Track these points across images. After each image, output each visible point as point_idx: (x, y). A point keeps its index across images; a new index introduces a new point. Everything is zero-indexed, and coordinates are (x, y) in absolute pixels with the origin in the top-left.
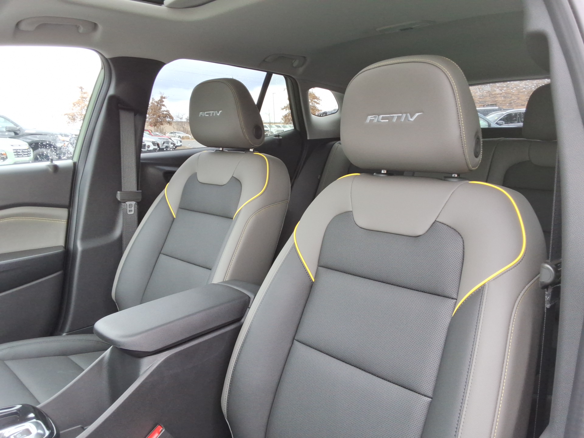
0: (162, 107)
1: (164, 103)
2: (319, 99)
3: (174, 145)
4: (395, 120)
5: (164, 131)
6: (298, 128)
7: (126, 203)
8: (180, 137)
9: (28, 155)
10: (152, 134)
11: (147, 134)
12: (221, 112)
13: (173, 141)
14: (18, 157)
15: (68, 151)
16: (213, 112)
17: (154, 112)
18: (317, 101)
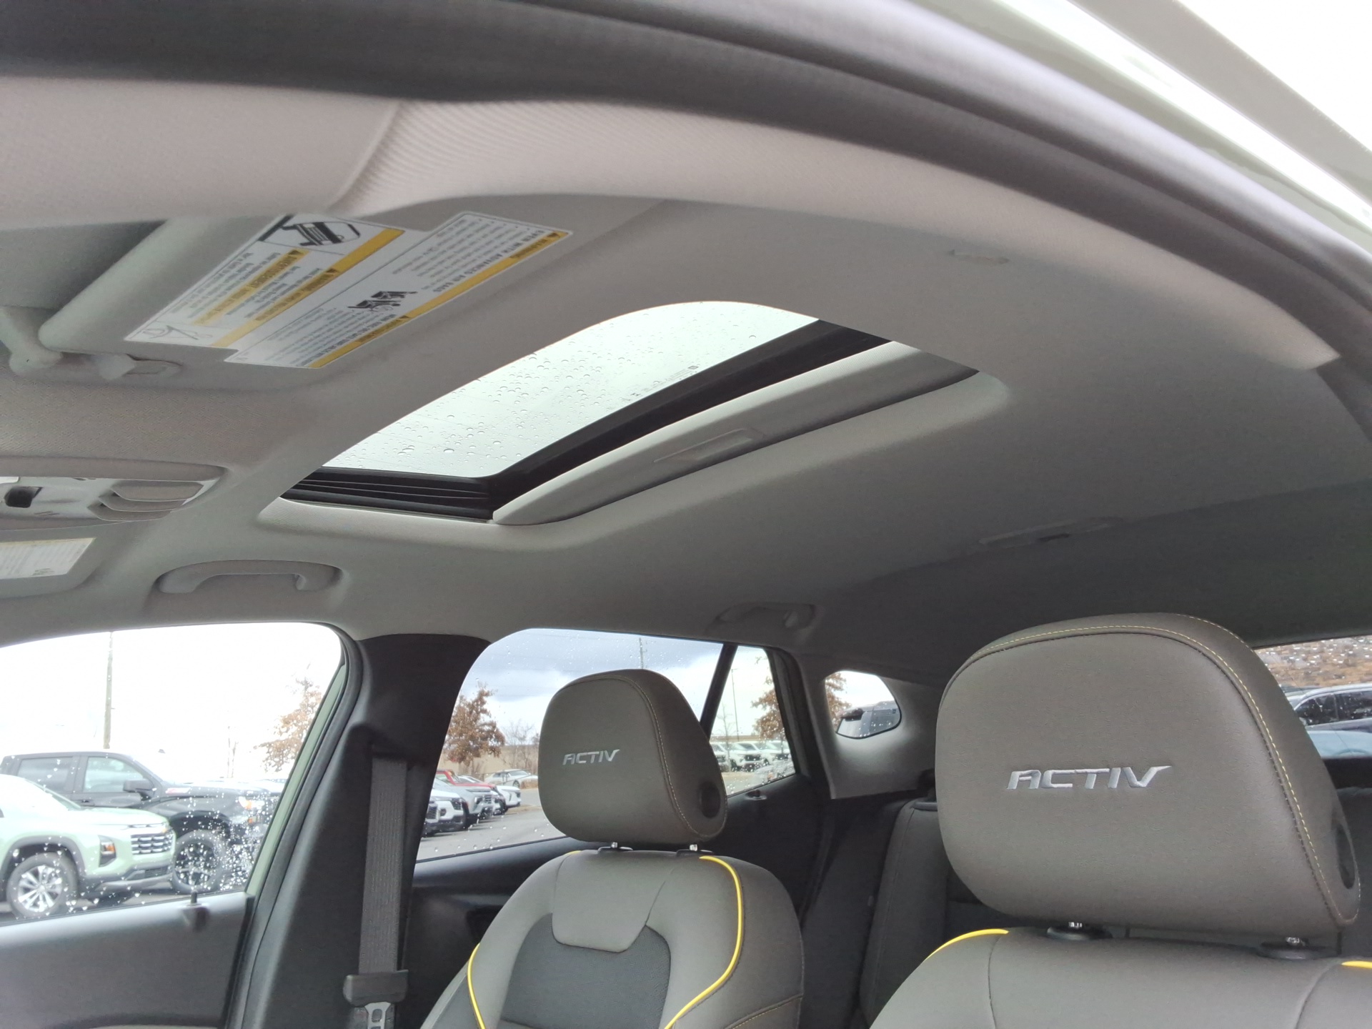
0: (482, 715)
1: (485, 707)
2: (841, 679)
3: (503, 803)
4: (1091, 783)
5: (482, 771)
6: (805, 771)
7: (366, 1007)
8: (518, 783)
9: (165, 848)
10: (454, 780)
11: (442, 780)
12: (616, 754)
13: (500, 795)
14: (140, 853)
15: (238, 869)
16: (598, 753)
17: (462, 727)
18: (835, 683)
